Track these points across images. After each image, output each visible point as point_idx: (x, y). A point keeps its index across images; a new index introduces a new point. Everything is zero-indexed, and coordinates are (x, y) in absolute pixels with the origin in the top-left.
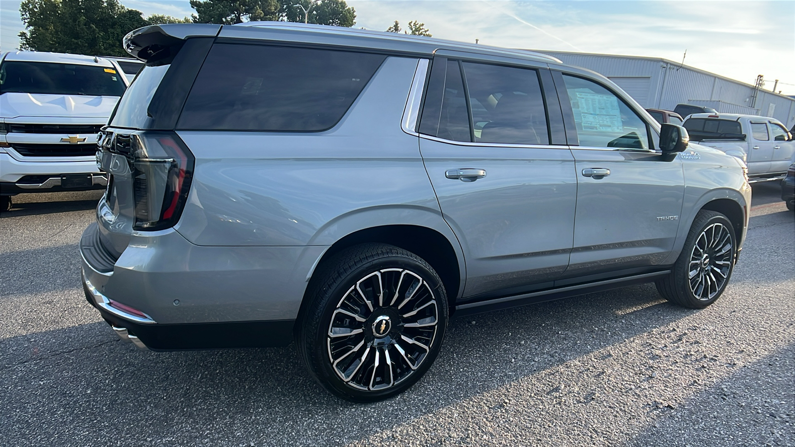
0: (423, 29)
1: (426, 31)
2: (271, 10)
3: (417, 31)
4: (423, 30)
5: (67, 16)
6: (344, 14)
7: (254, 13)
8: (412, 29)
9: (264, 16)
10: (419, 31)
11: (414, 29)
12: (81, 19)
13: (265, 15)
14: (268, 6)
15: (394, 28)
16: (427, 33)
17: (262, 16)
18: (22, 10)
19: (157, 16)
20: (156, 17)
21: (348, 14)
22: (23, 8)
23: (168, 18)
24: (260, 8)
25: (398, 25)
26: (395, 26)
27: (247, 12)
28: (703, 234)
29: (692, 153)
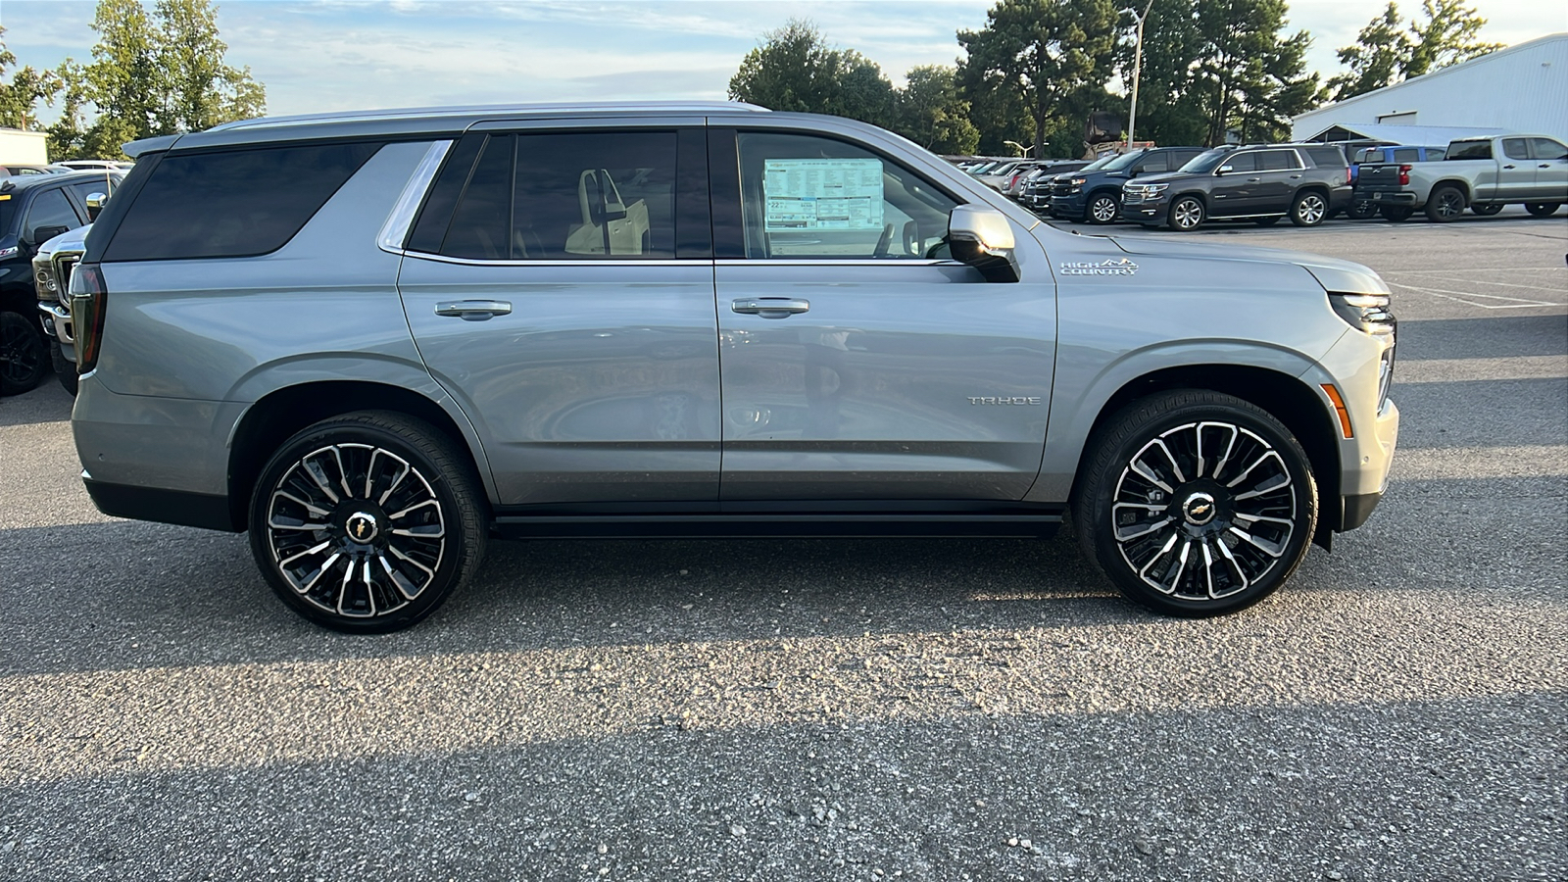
0: (1460, 9)
1: (1468, 14)
2: (1102, 26)
3: (1445, 16)
4: (1462, 12)
5: (767, 91)
6: (1259, 9)
7: (1066, 37)
8: (1431, 14)
9: (1088, 39)
10: (1451, 15)
11: (1436, 14)
12: (786, 93)
13: (1090, 37)
14: (1096, 19)
15: (1385, 18)
16: (1473, 17)
17: (1082, 40)
18: (730, 90)
19: (921, 69)
20: (919, 70)
21: (1268, 8)
22: (732, 88)
23: (939, 68)
24: (1078, 27)
25: (1396, 12)
26: (1386, 14)
27: (1055, 36)
28: (1155, 444)
29: (1108, 261)
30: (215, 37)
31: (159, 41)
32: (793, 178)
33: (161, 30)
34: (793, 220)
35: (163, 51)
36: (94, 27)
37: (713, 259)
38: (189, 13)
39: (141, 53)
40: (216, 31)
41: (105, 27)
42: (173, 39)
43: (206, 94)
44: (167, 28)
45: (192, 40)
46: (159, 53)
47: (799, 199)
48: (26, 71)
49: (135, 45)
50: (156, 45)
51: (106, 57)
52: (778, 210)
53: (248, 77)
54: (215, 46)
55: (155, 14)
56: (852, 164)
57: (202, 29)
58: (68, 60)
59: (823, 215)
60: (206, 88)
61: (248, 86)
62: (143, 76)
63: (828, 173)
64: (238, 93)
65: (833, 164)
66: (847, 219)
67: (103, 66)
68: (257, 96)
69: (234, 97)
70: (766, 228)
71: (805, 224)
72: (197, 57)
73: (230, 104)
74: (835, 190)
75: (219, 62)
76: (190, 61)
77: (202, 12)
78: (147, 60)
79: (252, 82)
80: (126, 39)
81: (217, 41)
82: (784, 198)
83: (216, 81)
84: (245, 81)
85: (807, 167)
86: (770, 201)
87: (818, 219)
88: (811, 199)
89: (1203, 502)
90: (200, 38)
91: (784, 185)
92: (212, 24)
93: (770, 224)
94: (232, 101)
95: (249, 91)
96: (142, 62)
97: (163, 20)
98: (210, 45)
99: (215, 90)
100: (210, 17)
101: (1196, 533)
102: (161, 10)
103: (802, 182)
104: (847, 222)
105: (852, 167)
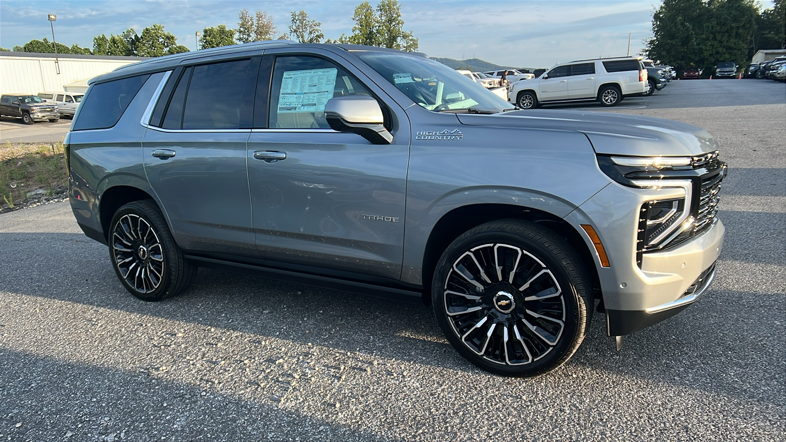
28: (467, 255)
29: (445, 131)
30: (399, 18)
31: (378, 22)
32: (295, 81)
33: (378, 17)
34: (291, 106)
35: (379, 27)
36: (353, 19)
37: (251, 129)
38: (390, 8)
39: (371, 29)
40: (399, 16)
41: (358, 18)
42: (383, 21)
43: (395, 45)
44: (381, 17)
45: (390, 21)
46: (377, 28)
47: (296, 94)
48: (328, 41)
49: (368, 25)
50: (376, 24)
51: (357, 32)
52: (284, 101)
53: (412, 36)
54: (399, 22)
55: (377, 10)
56: (323, 72)
57: (394, 15)
58: (343, 34)
59: (305, 103)
60: (395, 42)
61: (411, 40)
62: (371, 39)
63: (311, 77)
64: (407, 43)
65: (314, 72)
66: (315, 105)
67: (356, 36)
68: (415, 45)
69: (406, 45)
70: (278, 111)
71: (295, 108)
72: (392, 28)
73: (404, 49)
74: (313, 88)
75: (401, 30)
76: (389, 30)
77: (395, 7)
78: (373, 31)
79: (413, 38)
80: (365, 23)
81: (400, 20)
82: (288, 94)
83: (399, 39)
84: (410, 38)
85: (302, 75)
86: (282, 96)
87: (302, 105)
88: (302, 94)
89: (506, 298)
90: (393, 19)
91: (290, 86)
92: (398, 13)
93: (281, 109)
94: (404, 47)
95: (412, 42)
96: (371, 32)
97: (379, 13)
98: (397, 22)
99: (398, 43)
100: (398, 9)
101: (502, 318)
102: (379, 8)
103: (299, 84)
104: (315, 106)
105: (323, 74)
